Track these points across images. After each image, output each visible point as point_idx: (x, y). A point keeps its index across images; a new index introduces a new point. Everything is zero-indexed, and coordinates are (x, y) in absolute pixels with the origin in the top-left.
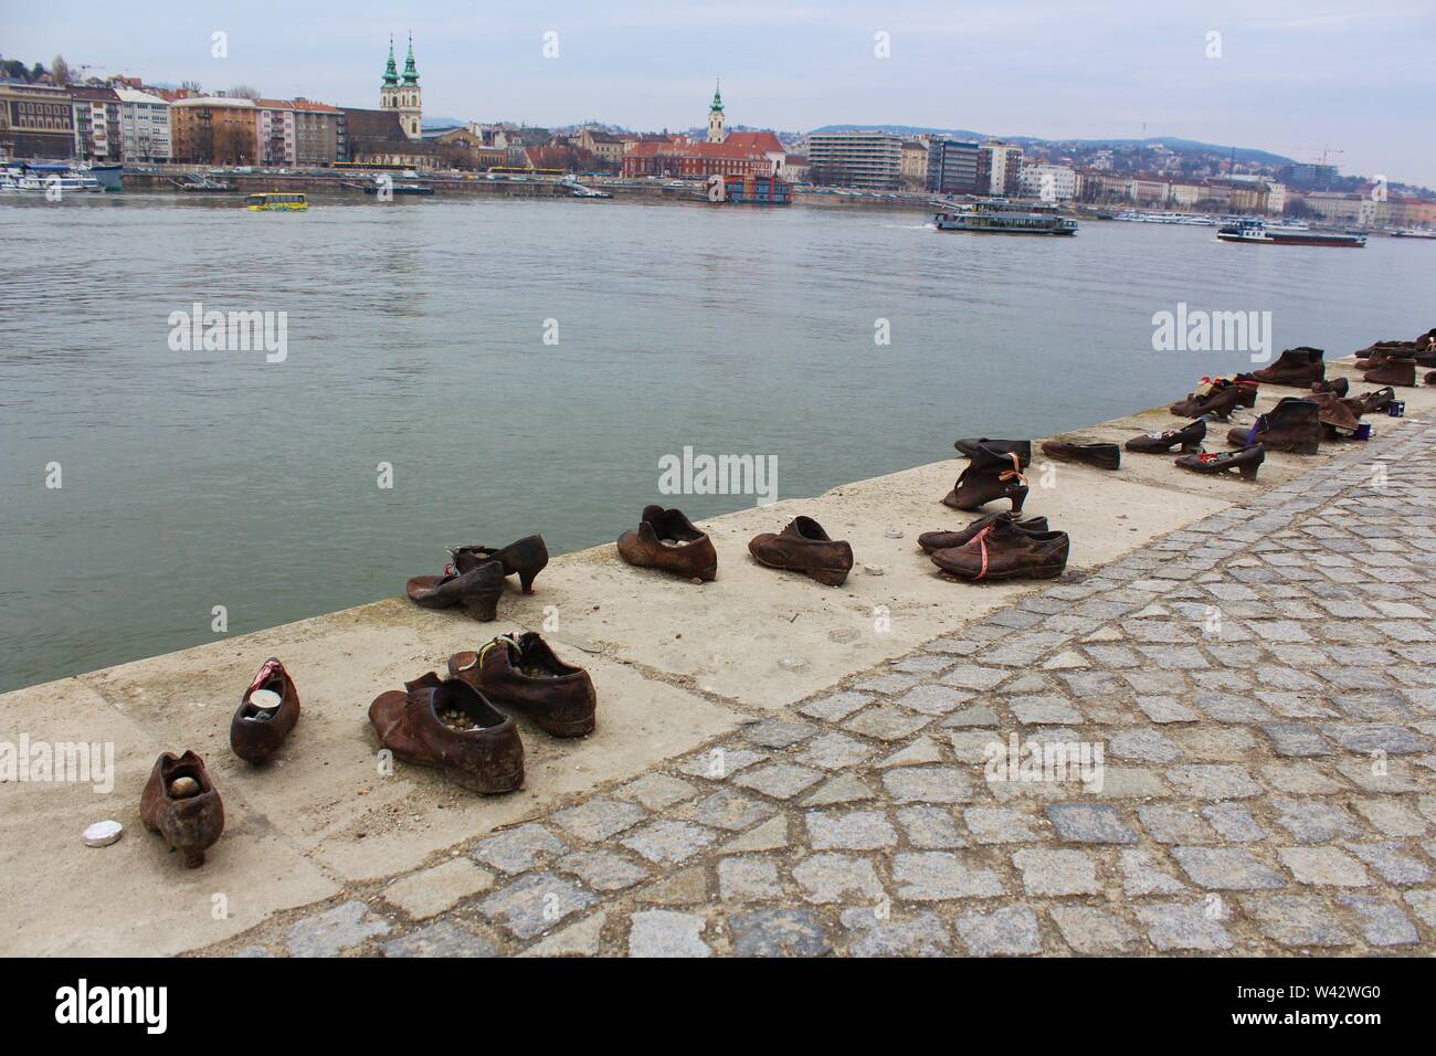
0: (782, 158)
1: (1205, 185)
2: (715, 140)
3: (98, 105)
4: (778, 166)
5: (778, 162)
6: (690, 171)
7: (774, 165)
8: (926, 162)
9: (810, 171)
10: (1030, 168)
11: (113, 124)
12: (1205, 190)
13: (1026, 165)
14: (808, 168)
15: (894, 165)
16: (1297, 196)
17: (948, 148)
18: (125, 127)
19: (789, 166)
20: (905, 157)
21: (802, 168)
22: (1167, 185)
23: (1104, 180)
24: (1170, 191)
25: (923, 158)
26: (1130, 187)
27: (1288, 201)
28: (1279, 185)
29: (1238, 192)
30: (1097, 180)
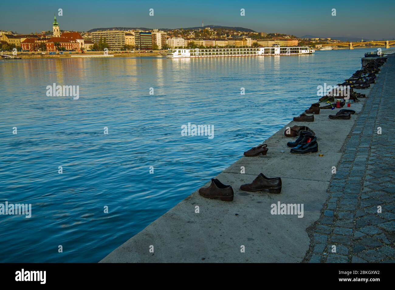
0: (83, 41)
1: (226, 40)
2: (56, 36)
4: (82, 45)
5: (82, 43)
6: (49, 48)
7: (80, 44)
8: (134, 40)
9: (94, 46)
10: (169, 39)
12: (227, 42)
13: (168, 38)
14: (93, 44)
15: (124, 41)
16: (255, 41)
17: (141, 34)
19: (86, 44)
20: (127, 39)
21: (91, 44)
22: (214, 41)
23: (194, 41)
24: (215, 43)
25: (133, 38)
26: (202, 43)
27: (253, 43)
28: (249, 38)
29: (237, 41)
30: (192, 41)
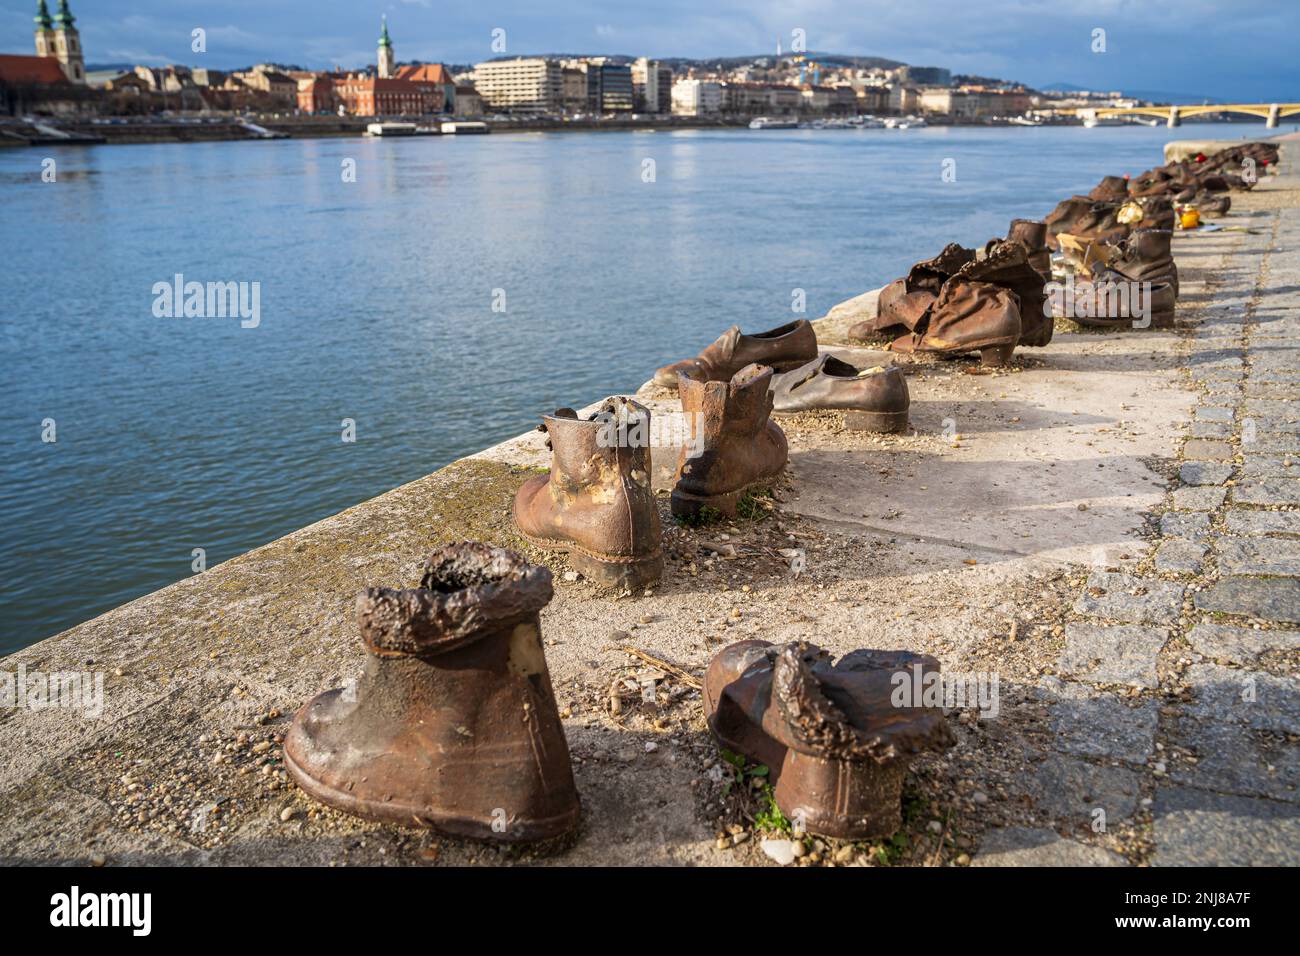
0: (452, 89)
2: (386, 75)
4: (449, 98)
5: (449, 94)
7: (445, 97)
8: (586, 86)
9: (479, 99)
14: (477, 97)
15: (556, 90)
17: (606, 71)
19: (459, 97)
20: (566, 82)
21: (472, 98)
23: (747, 92)
25: (583, 82)
30: (740, 92)
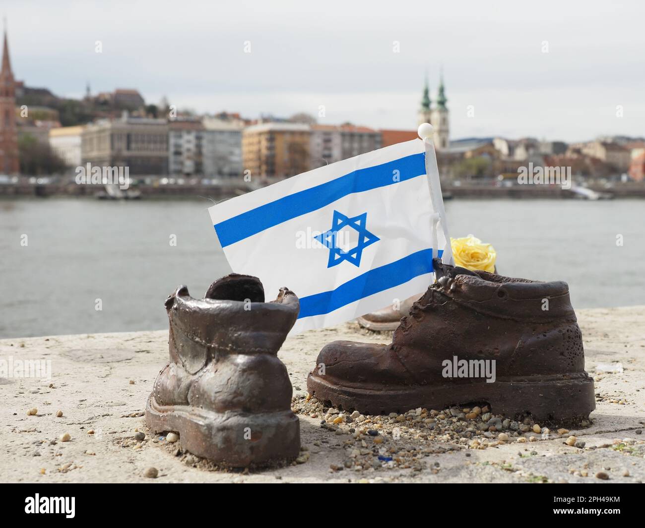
3: (189, 132)
11: (199, 146)
18: (207, 149)
